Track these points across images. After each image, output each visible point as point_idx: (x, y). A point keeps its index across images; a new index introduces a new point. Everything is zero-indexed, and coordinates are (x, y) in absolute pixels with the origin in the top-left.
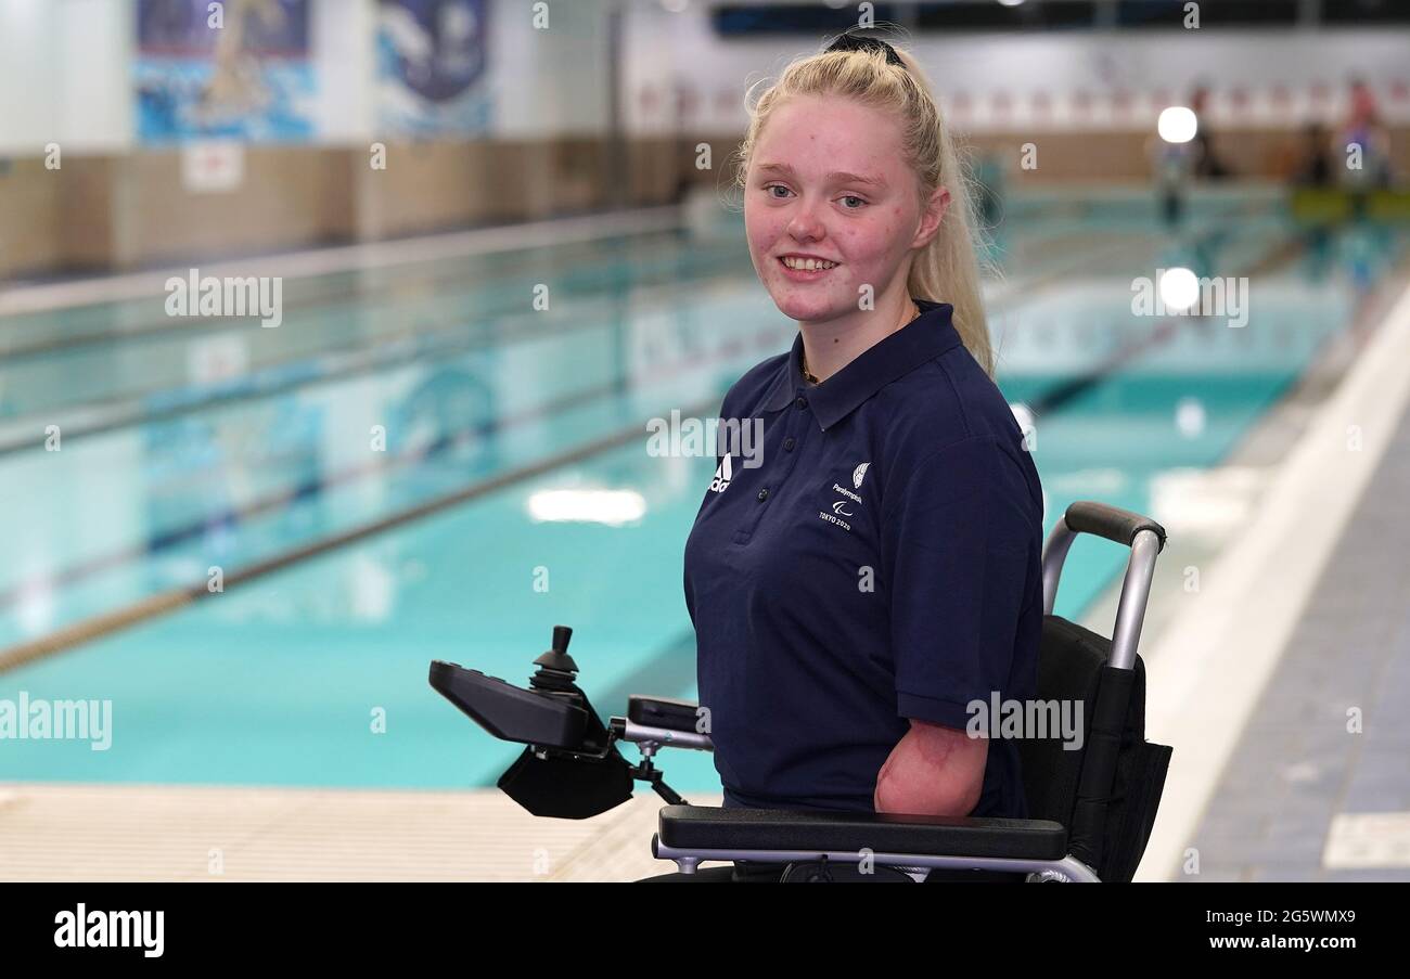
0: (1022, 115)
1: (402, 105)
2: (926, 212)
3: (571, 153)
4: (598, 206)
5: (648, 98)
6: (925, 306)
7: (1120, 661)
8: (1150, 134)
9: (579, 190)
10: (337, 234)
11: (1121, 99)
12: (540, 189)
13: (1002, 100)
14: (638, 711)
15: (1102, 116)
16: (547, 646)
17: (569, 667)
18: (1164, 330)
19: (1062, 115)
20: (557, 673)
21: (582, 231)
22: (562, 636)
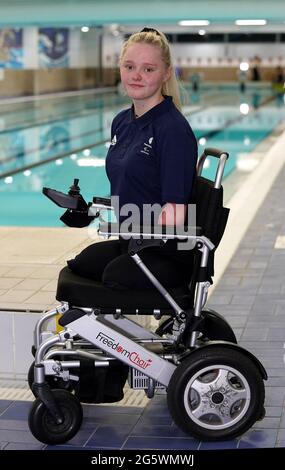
0: (204, 64)
1: (46, 60)
2: (167, 72)
3: (89, 72)
4: (96, 86)
5: (108, 58)
6: (166, 97)
7: (217, 187)
8: (238, 68)
9: (91, 82)
10: (28, 93)
11: (230, 60)
12: (81, 81)
13: (199, 60)
14: (96, 200)
15: (225, 64)
16: (73, 184)
17: (78, 188)
18: (240, 118)
19: (215, 64)
20: (75, 191)
21: (92, 91)
22: (76, 181)
